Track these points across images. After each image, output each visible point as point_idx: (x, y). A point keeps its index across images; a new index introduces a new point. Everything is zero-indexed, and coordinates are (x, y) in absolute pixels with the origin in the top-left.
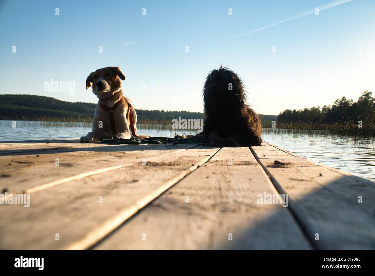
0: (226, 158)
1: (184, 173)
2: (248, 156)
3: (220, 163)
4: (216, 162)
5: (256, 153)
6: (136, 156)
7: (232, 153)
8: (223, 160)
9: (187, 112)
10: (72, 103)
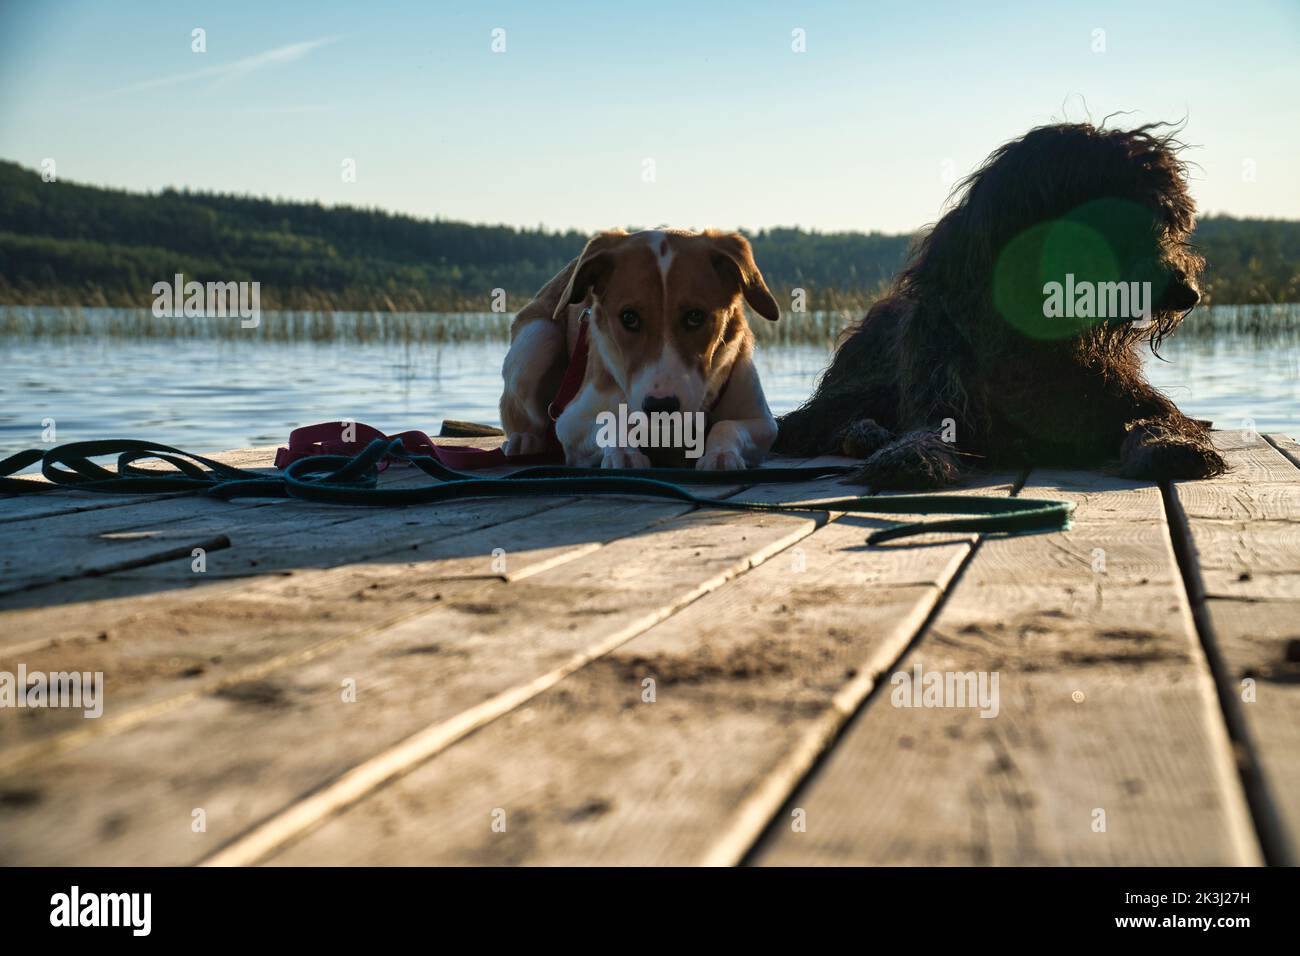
0: (1023, 598)
1: (813, 737)
2: (1144, 582)
3: (989, 647)
4: (967, 639)
5: (1197, 553)
6: (562, 600)
7: (1060, 556)
8: (1007, 623)
9: (803, 234)
10: (138, 199)
